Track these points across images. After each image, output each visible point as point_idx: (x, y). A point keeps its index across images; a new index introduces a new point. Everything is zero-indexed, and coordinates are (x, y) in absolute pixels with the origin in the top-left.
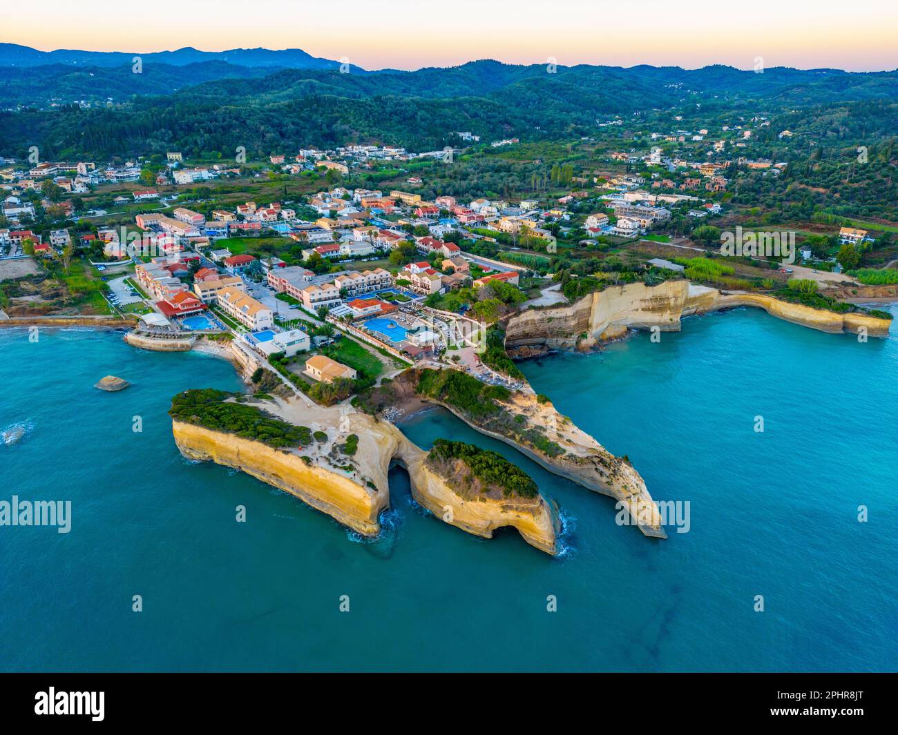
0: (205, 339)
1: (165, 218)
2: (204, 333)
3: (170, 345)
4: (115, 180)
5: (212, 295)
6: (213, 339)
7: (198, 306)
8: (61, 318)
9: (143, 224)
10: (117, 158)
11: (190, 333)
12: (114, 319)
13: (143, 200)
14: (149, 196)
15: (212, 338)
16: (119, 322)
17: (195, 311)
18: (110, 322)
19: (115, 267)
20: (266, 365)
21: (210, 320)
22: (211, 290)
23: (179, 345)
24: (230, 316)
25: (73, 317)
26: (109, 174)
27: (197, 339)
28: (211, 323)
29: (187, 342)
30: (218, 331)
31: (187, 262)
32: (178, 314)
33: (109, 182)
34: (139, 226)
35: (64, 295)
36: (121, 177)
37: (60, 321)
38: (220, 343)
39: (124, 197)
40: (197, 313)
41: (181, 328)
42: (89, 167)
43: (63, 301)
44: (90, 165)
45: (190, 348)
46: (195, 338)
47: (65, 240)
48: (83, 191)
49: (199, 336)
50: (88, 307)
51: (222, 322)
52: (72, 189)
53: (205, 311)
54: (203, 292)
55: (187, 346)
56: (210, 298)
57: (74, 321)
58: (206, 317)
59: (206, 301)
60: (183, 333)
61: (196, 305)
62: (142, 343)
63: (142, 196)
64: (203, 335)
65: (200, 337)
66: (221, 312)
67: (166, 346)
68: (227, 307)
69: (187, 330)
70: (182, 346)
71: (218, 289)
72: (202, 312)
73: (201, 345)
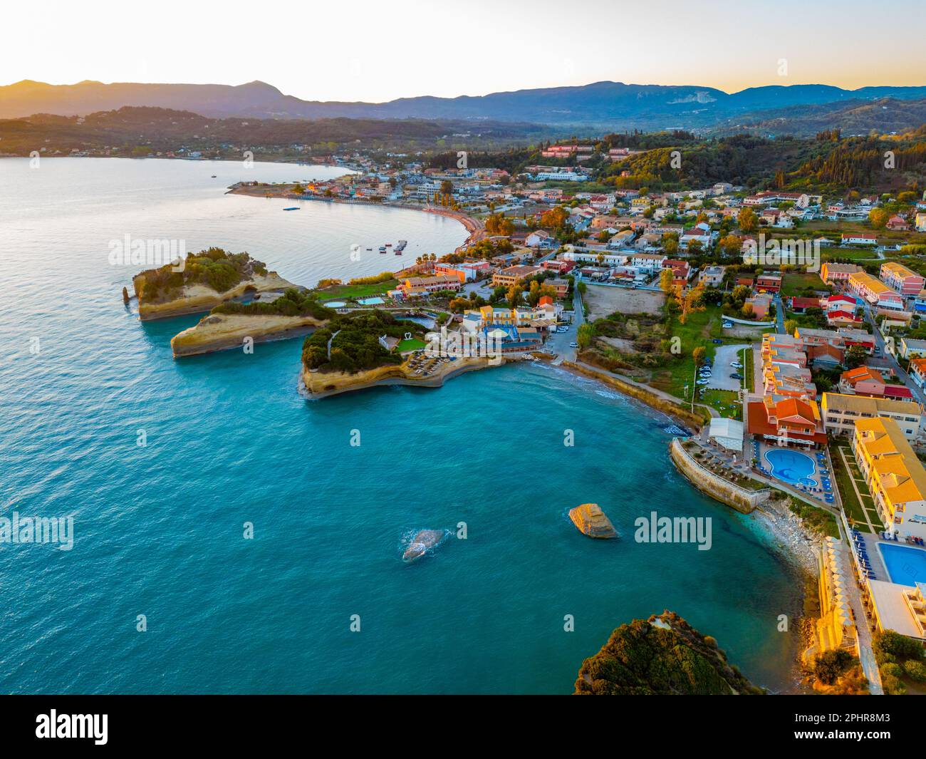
0: (785, 504)
1: (862, 273)
2: (788, 491)
3: (719, 489)
4: (835, 217)
5: (846, 422)
6: (798, 511)
7: (810, 434)
8: (623, 382)
9: (826, 276)
10: (854, 193)
11: (763, 480)
12: (680, 407)
13: (852, 245)
14: (863, 241)
15: (798, 507)
16: (685, 413)
17: (799, 441)
18: (673, 409)
19: (745, 327)
20: (863, 649)
21: (817, 469)
22: (847, 413)
23: (733, 497)
24: (859, 476)
25: (636, 384)
26: (832, 210)
27: (770, 498)
28: (815, 476)
29: (750, 497)
30: (817, 500)
31: (848, 347)
32: (766, 436)
33: (826, 219)
34: (821, 278)
35: (656, 349)
36: (845, 215)
37: (621, 384)
38: (806, 526)
39: (829, 239)
40: (802, 446)
41: (757, 463)
42: (814, 201)
43: (644, 359)
44: (816, 198)
45: (751, 510)
46: (767, 494)
47: (715, 279)
48: (786, 227)
49: (777, 494)
50: (666, 376)
51: (834, 484)
52: (776, 223)
53: (818, 447)
54: (830, 411)
55: (746, 504)
56: (840, 426)
57: (635, 391)
58: (813, 458)
59: (830, 430)
60: (752, 476)
61: (807, 430)
62: (684, 464)
63: (853, 240)
64: (784, 496)
65: (778, 497)
66: (849, 460)
67: (713, 487)
68: (862, 457)
69: (764, 473)
70: (738, 499)
71: (863, 415)
72: (813, 447)
73: (774, 512)
